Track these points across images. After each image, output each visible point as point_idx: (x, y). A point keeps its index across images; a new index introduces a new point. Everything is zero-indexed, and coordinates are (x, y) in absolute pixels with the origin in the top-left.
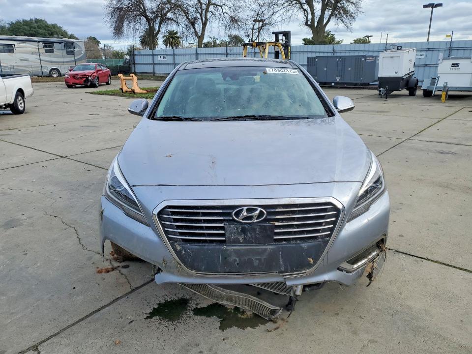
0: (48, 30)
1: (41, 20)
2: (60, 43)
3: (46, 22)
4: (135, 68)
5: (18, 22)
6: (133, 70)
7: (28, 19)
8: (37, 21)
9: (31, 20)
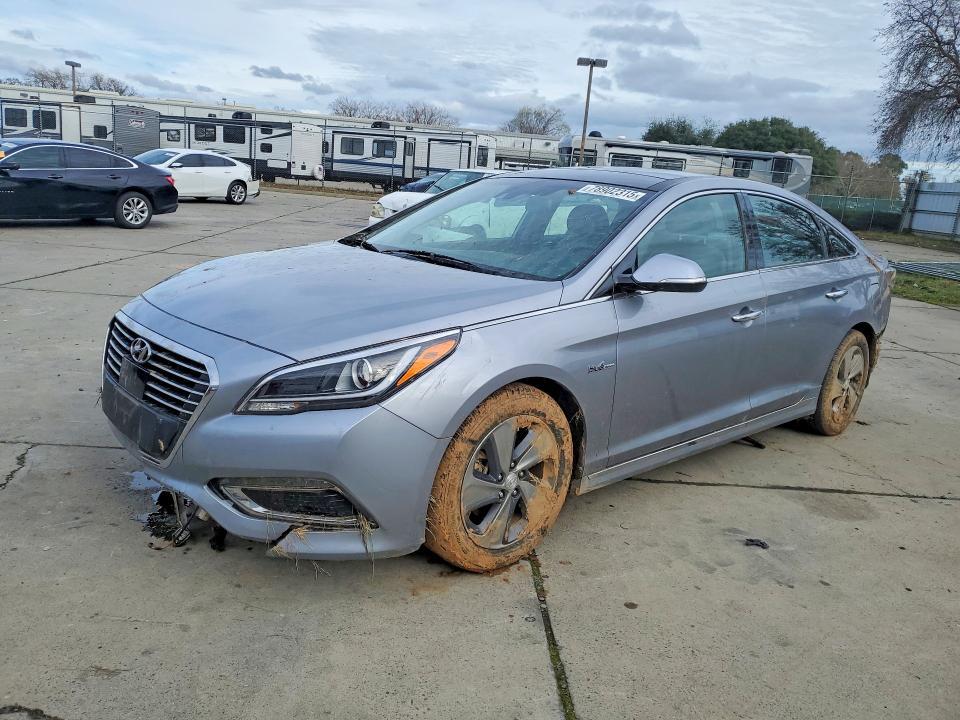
0: (787, 139)
1: (783, 120)
2: (765, 160)
3: (791, 124)
4: (911, 221)
5: (742, 125)
6: (905, 224)
7: (759, 118)
8: (775, 122)
9: (765, 120)
